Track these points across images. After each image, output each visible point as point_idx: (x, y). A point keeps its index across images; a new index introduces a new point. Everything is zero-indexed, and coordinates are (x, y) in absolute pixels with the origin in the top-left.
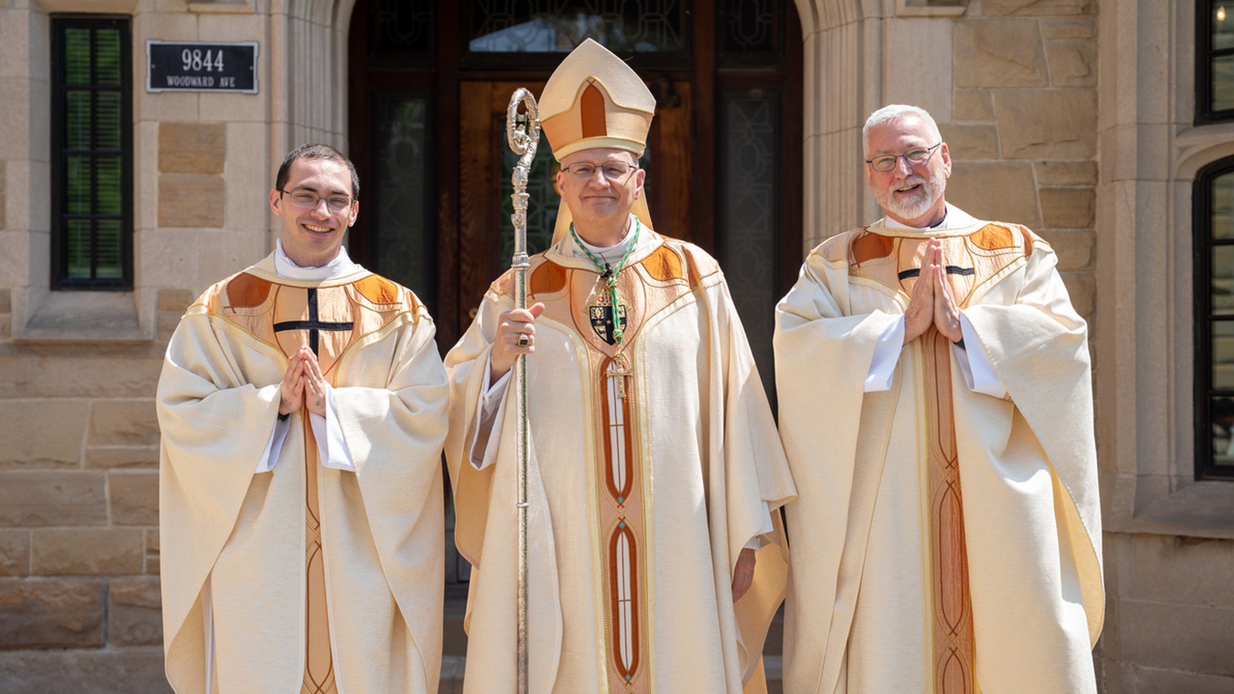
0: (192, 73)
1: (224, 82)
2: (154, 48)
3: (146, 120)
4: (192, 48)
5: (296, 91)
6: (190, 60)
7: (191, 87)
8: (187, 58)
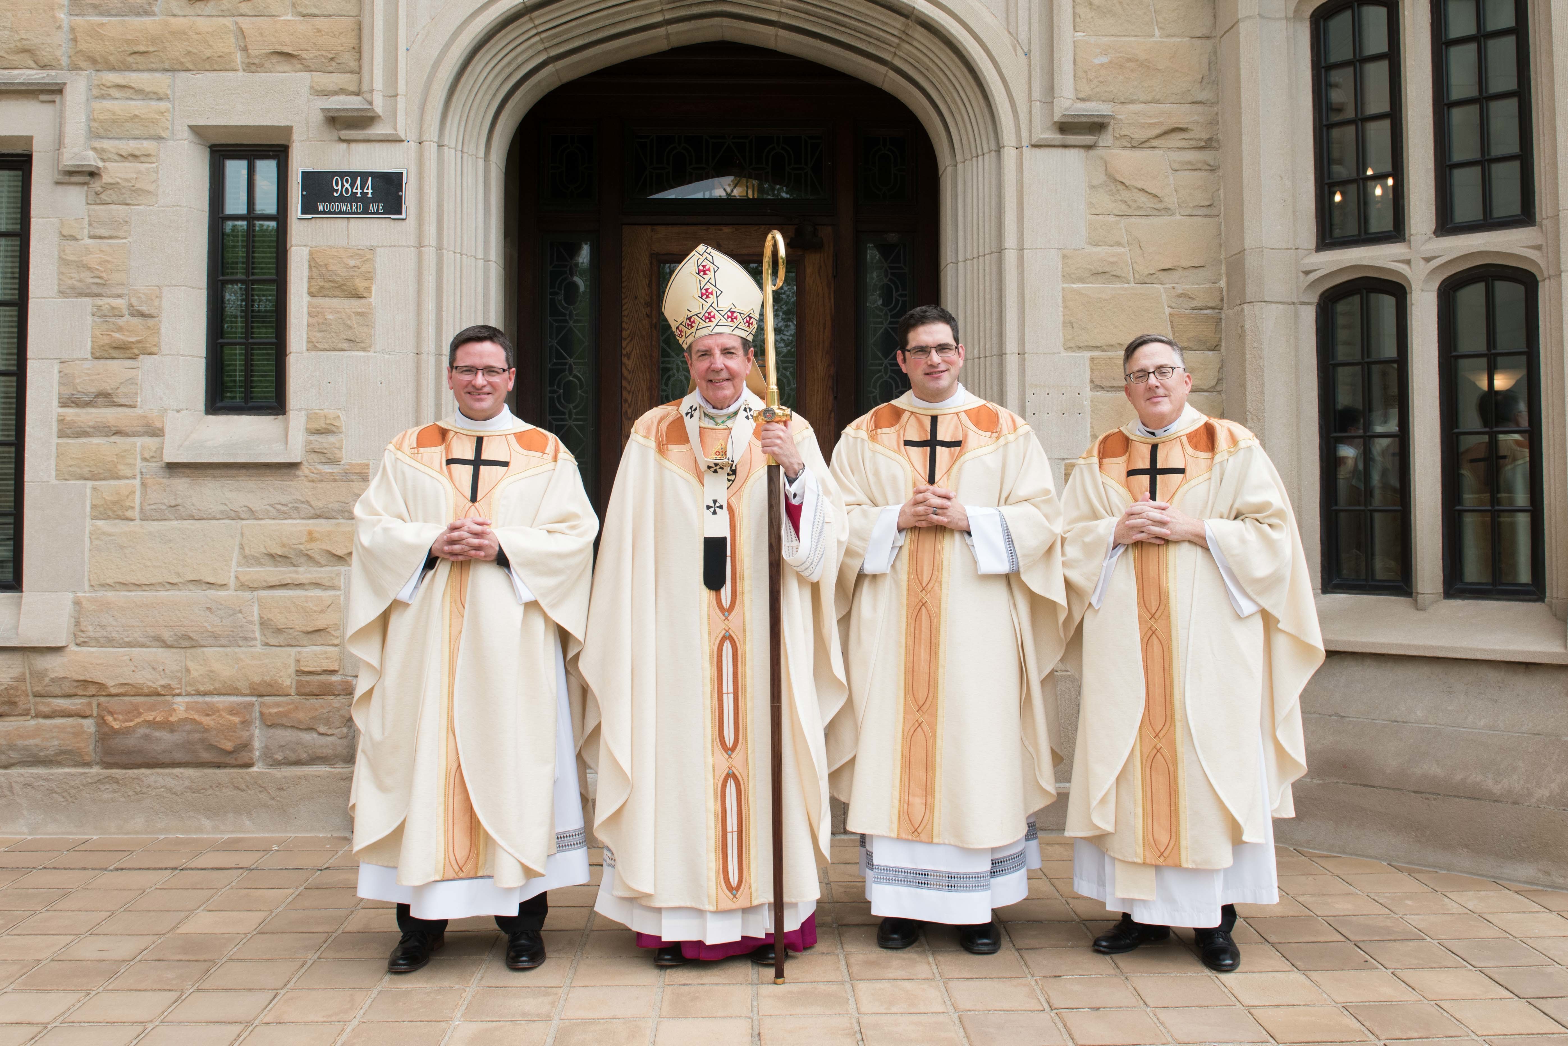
0: (342, 199)
1: (372, 207)
2: (304, 174)
3: (297, 246)
4: (342, 175)
5: (446, 218)
6: (339, 187)
7: (340, 212)
8: (337, 185)
